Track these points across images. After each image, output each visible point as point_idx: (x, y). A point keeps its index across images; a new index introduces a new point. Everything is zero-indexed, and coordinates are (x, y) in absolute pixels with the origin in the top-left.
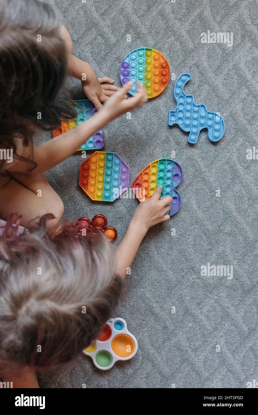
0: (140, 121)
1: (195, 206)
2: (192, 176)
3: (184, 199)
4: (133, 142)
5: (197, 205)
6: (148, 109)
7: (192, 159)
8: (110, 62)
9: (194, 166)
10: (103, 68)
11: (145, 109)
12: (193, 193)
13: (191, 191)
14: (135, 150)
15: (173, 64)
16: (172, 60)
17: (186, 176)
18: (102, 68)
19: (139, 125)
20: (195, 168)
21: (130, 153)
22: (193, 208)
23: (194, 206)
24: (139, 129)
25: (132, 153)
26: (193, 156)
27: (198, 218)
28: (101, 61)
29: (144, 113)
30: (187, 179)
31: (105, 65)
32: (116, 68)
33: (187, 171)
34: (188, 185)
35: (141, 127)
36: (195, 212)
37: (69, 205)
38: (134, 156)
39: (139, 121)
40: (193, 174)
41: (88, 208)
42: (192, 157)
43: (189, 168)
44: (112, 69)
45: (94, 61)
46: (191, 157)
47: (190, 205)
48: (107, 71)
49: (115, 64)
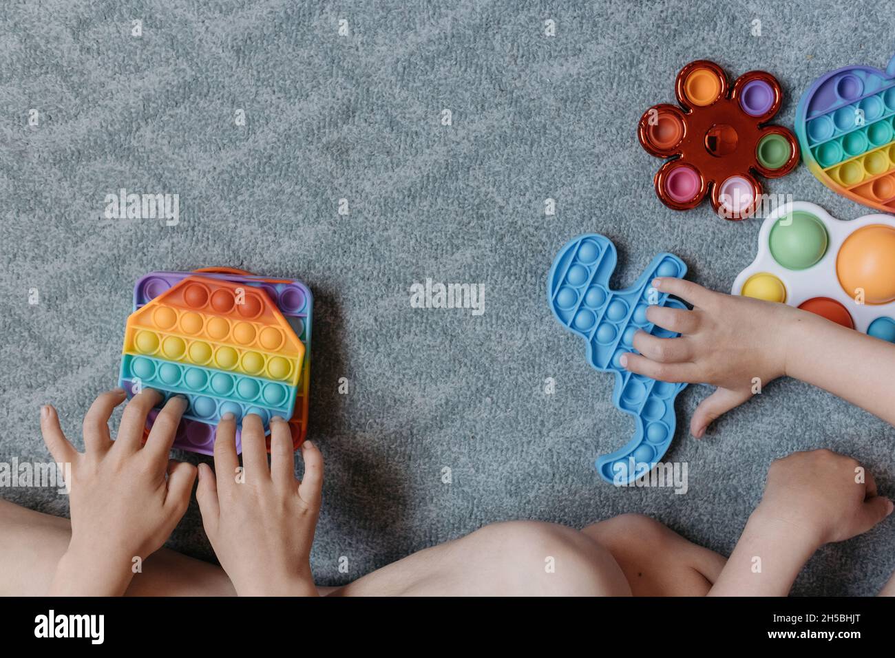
0: (267, 240)
1: (574, 67)
2: (466, 70)
3: (546, 104)
4: (338, 271)
5: (571, 59)
6: (226, 210)
7: (406, 64)
8: (61, 330)
9: (433, 63)
10: (83, 356)
11: (225, 219)
12: (528, 71)
13: (520, 76)
14: (366, 265)
15: (72, 112)
16: (59, 115)
17: (466, 90)
18: (82, 359)
19: (280, 246)
20: (438, 56)
21: (374, 283)
22: (579, 74)
23: (574, 71)
24: (294, 244)
25: (375, 273)
26: (398, 60)
27: (617, 58)
28: (58, 358)
29: (239, 225)
30: (477, 89)
31: (73, 346)
32: (83, 311)
33: (447, 85)
34: (497, 87)
35: (286, 239)
36: (595, 68)
37: (536, 497)
38: (385, 268)
39: (265, 245)
40: (461, 67)
41: (551, 434)
42: (399, 64)
43: (440, 79)
44: (87, 323)
45: (59, 381)
46: (400, 69)
47: (567, 83)
48: (92, 341)
49: (70, 311)
